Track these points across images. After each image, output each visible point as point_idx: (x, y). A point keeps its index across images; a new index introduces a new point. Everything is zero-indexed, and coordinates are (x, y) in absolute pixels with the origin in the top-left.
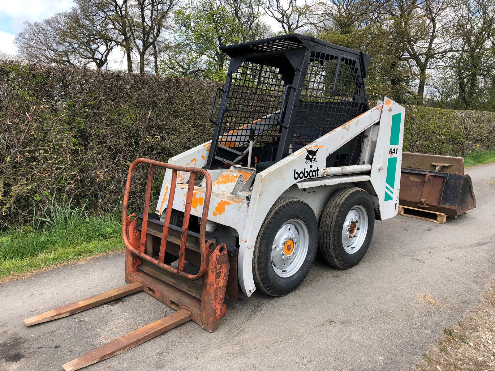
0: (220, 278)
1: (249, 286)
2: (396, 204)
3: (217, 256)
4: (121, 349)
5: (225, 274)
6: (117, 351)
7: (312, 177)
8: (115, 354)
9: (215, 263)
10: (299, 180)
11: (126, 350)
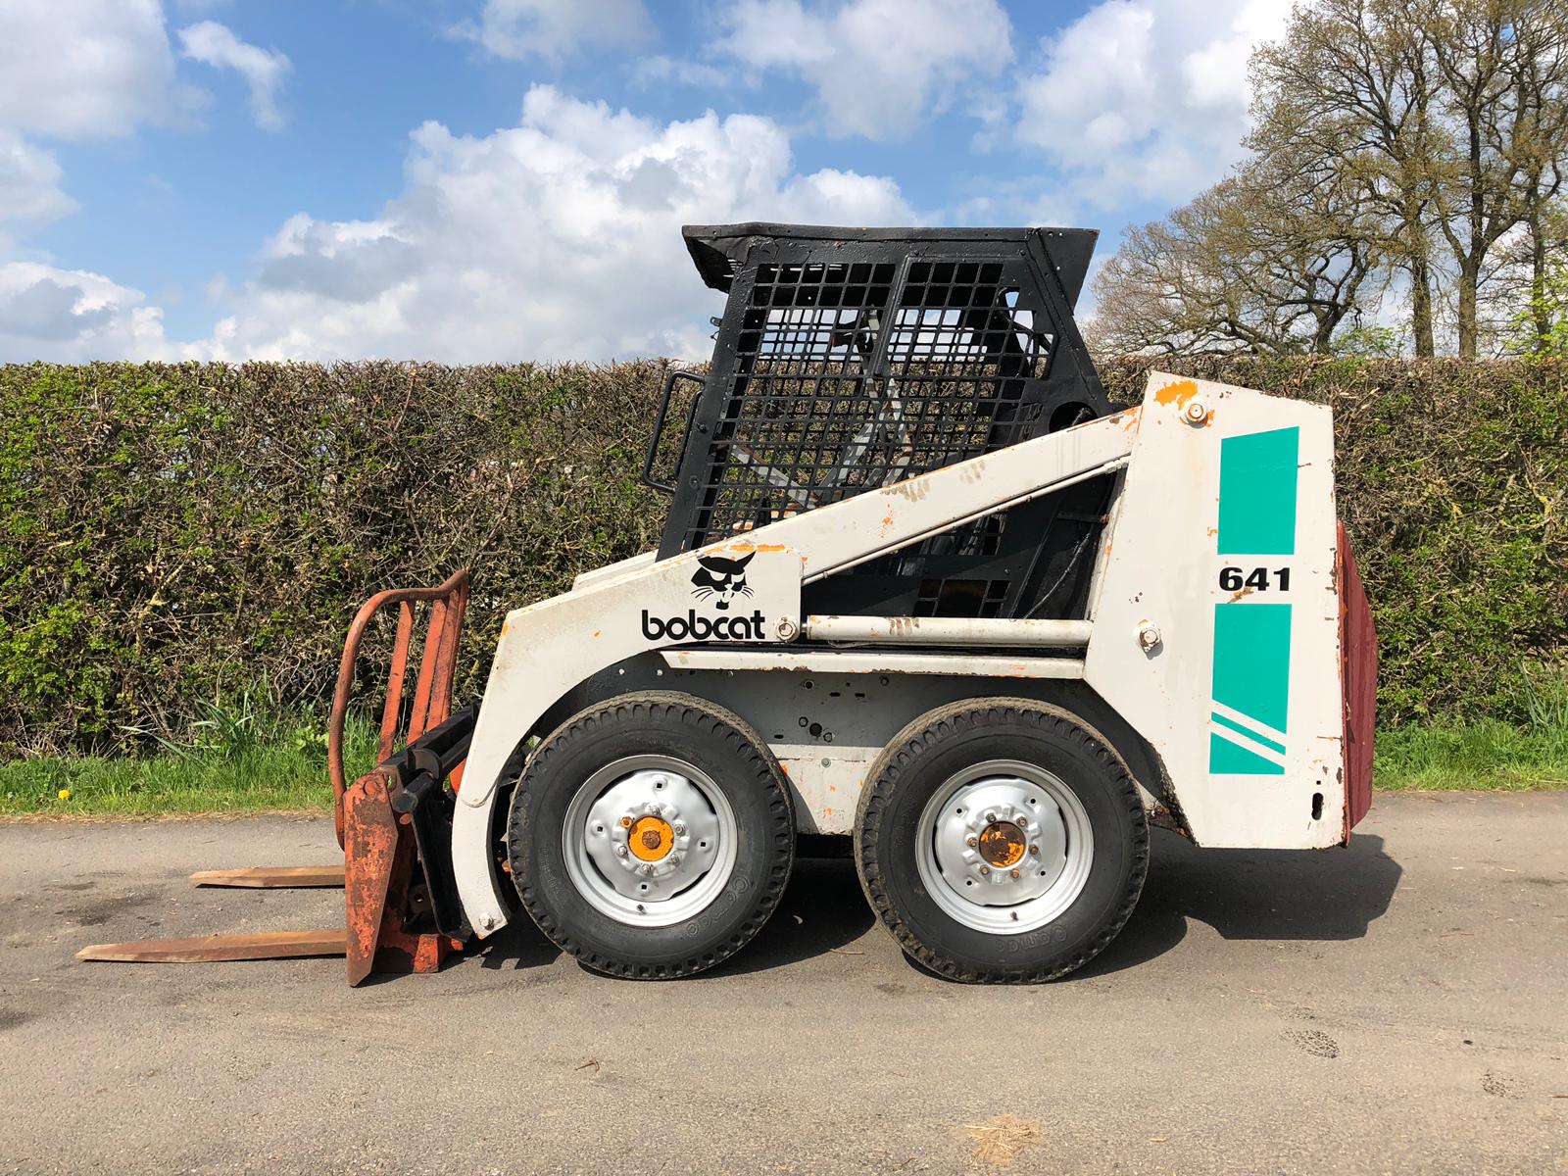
0: (366, 856)
1: (482, 908)
2: (1318, 800)
3: (357, 802)
4: (180, 954)
5: (381, 852)
6: (172, 954)
7: (731, 638)
8: (168, 959)
9: (352, 817)
10: (665, 640)
11: (192, 960)
